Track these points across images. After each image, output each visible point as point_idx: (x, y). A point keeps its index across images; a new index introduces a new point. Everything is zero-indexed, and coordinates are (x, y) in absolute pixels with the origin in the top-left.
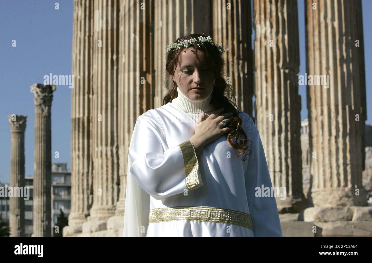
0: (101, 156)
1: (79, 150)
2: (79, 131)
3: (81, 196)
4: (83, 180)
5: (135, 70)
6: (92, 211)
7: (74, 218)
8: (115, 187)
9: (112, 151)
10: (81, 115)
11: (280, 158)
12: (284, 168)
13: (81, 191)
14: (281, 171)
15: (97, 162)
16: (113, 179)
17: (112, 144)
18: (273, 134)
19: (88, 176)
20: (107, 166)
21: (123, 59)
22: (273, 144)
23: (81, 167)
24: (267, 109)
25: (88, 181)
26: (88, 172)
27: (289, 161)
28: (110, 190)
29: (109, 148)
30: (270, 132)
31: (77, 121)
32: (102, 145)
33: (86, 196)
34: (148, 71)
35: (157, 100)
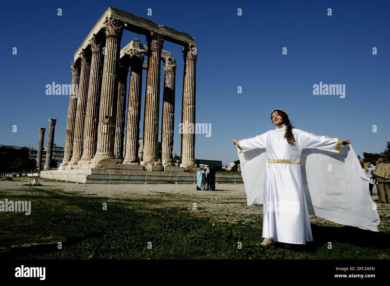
0: (77, 142)
1: (68, 140)
2: (69, 134)
3: (68, 154)
4: (69, 149)
6: (72, 159)
7: (65, 161)
8: (80, 151)
9: (80, 141)
10: (70, 129)
11: (133, 146)
12: (133, 149)
13: (68, 152)
14: (132, 150)
15: (75, 143)
16: (80, 149)
17: (80, 138)
18: (131, 139)
19: (70, 148)
20: (78, 145)
21: (88, 113)
22: (131, 142)
23: (68, 145)
24: (130, 132)
25: (70, 149)
26: (70, 147)
27: (135, 147)
28: (79, 152)
29: (79, 140)
30: (130, 138)
31: (68, 131)
32: (77, 138)
33: (69, 154)
34: (95, 117)
35: (99, 126)
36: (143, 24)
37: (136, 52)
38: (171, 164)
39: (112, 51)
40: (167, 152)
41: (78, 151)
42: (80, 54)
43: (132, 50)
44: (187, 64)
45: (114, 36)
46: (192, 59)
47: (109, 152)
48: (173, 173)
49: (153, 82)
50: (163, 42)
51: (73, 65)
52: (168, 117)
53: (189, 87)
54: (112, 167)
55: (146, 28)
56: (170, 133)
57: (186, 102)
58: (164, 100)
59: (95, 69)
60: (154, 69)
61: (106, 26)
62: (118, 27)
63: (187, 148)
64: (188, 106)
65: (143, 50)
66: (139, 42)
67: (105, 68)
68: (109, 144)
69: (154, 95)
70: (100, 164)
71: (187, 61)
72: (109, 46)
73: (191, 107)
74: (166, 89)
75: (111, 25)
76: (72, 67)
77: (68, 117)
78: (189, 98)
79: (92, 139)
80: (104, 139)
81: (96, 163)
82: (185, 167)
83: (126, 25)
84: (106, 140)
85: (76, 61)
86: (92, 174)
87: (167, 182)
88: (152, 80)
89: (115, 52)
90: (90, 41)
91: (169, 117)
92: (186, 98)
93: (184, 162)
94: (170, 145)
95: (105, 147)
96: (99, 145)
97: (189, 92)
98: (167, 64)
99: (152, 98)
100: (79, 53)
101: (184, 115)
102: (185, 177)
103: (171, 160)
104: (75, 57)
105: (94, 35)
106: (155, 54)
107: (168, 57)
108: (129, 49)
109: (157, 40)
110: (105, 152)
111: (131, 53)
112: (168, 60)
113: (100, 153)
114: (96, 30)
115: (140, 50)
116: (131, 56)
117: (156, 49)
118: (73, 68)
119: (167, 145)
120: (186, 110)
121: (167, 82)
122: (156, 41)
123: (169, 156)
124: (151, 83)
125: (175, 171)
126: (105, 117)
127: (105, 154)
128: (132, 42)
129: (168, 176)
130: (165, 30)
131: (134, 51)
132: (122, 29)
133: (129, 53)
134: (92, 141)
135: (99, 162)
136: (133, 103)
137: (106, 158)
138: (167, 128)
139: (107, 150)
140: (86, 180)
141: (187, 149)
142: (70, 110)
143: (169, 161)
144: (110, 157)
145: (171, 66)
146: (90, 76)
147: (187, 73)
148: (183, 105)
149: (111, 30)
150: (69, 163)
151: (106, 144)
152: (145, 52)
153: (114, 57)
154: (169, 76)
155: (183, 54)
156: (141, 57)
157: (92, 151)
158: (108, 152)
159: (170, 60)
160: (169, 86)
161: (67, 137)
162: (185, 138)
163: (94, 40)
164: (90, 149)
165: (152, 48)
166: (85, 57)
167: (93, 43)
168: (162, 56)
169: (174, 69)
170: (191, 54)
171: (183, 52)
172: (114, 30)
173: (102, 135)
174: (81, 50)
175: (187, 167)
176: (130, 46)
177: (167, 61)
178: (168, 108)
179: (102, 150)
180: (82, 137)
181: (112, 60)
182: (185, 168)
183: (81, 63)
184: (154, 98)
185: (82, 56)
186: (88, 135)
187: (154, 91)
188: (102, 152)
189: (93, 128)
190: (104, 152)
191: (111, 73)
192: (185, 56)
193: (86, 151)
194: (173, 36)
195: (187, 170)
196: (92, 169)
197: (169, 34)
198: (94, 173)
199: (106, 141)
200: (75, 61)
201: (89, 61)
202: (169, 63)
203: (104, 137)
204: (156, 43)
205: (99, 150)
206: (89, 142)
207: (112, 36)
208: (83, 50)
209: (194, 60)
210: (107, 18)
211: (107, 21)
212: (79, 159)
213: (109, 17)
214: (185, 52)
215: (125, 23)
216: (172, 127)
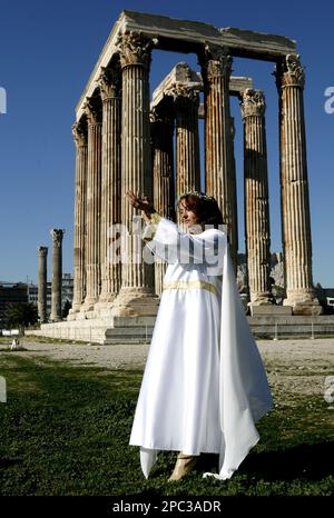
0: (91, 269)
1: (78, 266)
2: (78, 255)
3: (79, 292)
4: (80, 283)
6: (86, 300)
7: (75, 304)
8: (99, 286)
9: (97, 267)
10: (79, 247)
13: (79, 289)
17: (97, 263)
20: (94, 275)
23: (79, 276)
25: (83, 283)
26: (83, 279)
28: (96, 288)
29: (95, 265)
31: (77, 250)
32: (91, 263)
33: (81, 291)
36: (189, 33)
37: (182, 88)
38: (269, 300)
39: (134, 94)
41: (95, 286)
42: (84, 108)
43: (174, 86)
44: (283, 97)
45: (136, 66)
46: (294, 87)
47: (143, 285)
48: (268, 318)
49: (217, 143)
50: (231, 60)
51: (75, 129)
52: (256, 209)
53: (292, 143)
55: (196, 39)
56: (263, 240)
57: (287, 176)
58: (246, 176)
59: (110, 132)
60: (217, 118)
61: (120, 49)
62: (142, 47)
64: (292, 183)
65: (196, 83)
66: (187, 69)
67: (125, 129)
69: (221, 168)
70: (129, 308)
71: (284, 93)
72: (129, 87)
73: (299, 184)
74: (248, 154)
75: (129, 46)
76: (74, 133)
77: (75, 225)
78: (292, 166)
81: (121, 306)
82: (294, 305)
83: (156, 41)
86: (115, 327)
89: (139, 96)
90: (97, 81)
91: (259, 209)
92: (287, 167)
93: (291, 295)
94: (263, 264)
95: (135, 276)
96: (125, 272)
97: (292, 154)
98: (246, 104)
99: (218, 176)
100: (83, 105)
101: (284, 202)
102: (294, 325)
103: (267, 293)
104: (77, 114)
105: (103, 68)
106: (216, 88)
107: (247, 89)
108: (169, 86)
109: (218, 60)
110: (137, 285)
111: (173, 91)
112: (247, 95)
113: (127, 287)
114: (105, 60)
115: (190, 84)
116: (175, 97)
117: (218, 78)
118: (76, 135)
119: (258, 263)
120: (288, 192)
121: (248, 139)
122: (216, 62)
123: (263, 285)
124: (214, 146)
125: (272, 315)
127: (137, 288)
128: (174, 70)
130: (233, 36)
131: (180, 88)
132: (149, 50)
133: (170, 93)
134: (115, 267)
135: (127, 304)
136: (184, 189)
137: (139, 297)
138: (256, 230)
139: (139, 280)
140: (105, 339)
141: (295, 269)
142: (77, 211)
143: (264, 296)
144: (145, 295)
145: (255, 105)
147: (286, 117)
148: (281, 183)
149: (129, 56)
150: (82, 308)
151: (137, 271)
152: (199, 86)
153: (139, 105)
154: (254, 127)
155: (274, 78)
156: (194, 97)
157: (116, 284)
158: (141, 285)
159: (250, 94)
160: (254, 147)
162: (291, 248)
163: (104, 79)
164: (112, 281)
165: (210, 78)
166: (92, 113)
167: (102, 84)
168: (232, 88)
169: (261, 110)
170: (292, 76)
171: (274, 74)
172: (134, 54)
174: (85, 100)
175: (298, 304)
176: (172, 78)
177: (246, 98)
178: (255, 190)
179: (131, 281)
180: (98, 259)
182: (293, 308)
183: (87, 124)
184: (221, 174)
185: (87, 111)
187: (220, 162)
188: (131, 285)
190: (135, 286)
191: (136, 136)
192: (279, 83)
193: (106, 285)
194: (249, 45)
195: (297, 311)
196: (115, 318)
197: (241, 42)
198: (118, 324)
199: (136, 265)
200: (78, 120)
201: (99, 118)
202: (250, 101)
204: (217, 65)
205: (126, 282)
206: (110, 269)
207: (132, 66)
208: (88, 99)
209: (297, 87)
210: (120, 34)
211: (120, 40)
212: (97, 300)
213: (124, 32)
214: (279, 74)
215: (154, 36)
216: (266, 228)
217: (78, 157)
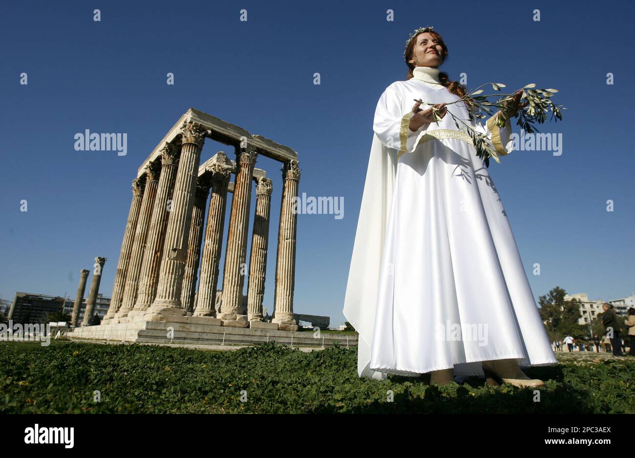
0: (130, 285)
1: (119, 282)
2: (120, 275)
3: (115, 303)
4: (118, 296)
5: (153, 250)
6: (120, 309)
7: (111, 312)
8: (134, 299)
9: (135, 284)
10: (122, 268)
11: (208, 293)
12: (208, 297)
13: (116, 300)
14: (207, 299)
15: (127, 288)
16: (133, 296)
17: (135, 281)
18: (206, 283)
21: (148, 245)
22: (206, 287)
23: (118, 291)
24: (205, 273)
25: (120, 296)
26: (121, 293)
27: (211, 295)
28: (131, 300)
29: (133, 283)
30: (205, 282)
31: (120, 270)
32: (131, 280)
33: (118, 303)
34: (158, 251)
35: (163, 262)
36: (232, 132)
37: (220, 168)
38: (261, 320)
39: (188, 163)
40: (255, 303)
41: (131, 298)
42: (146, 169)
43: (215, 165)
44: (286, 185)
45: (193, 144)
46: (293, 180)
47: (174, 299)
48: (262, 331)
49: (241, 206)
50: (256, 155)
51: (135, 183)
52: (258, 255)
53: (289, 215)
54: (175, 321)
55: (236, 137)
56: (261, 277)
57: (284, 235)
58: (254, 232)
59: (164, 187)
60: (243, 190)
61: (183, 132)
62: (199, 133)
63: (283, 297)
64: (286, 240)
65: (230, 167)
66: (225, 156)
67: (177, 185)
68: (175, 288)
69: (242, 223)
70: (160, 316)
71: (287, 182)
72: (185, 157)
73: (290, 241)
74: (258, 219)
75: (191, 131)
76: (134, 185)
77: (122, 251)
78: (287, 229)
79: (151, 282)
80: (168, 279)
81: (153, 313)
82: (280, 323)
83: (210, 132)
84: (171, 281)
85: (141, 178)
86: (147, 329)
87: (254, 343)
88: (239, 203)
89: (192, 164)
90: (160, 151)
91: (261, 256)
92: (284, 230)
93: (279, 316)
94: (259, 293)
95: (168, 292)
96: (160, 288)
97: (288, 222)
98: (260, 186)
99: (238, 228)
100: (145, 166)
101: (280, 252)
102: (279, 337)
103: (260, 314)
104: (139, 173)
105: (167, 143)
106: (245, 170)
107: (262, 177)
108: (211, 165)
109: (249, 153)
110: (169, 298)
111: (213, 169)
112: (262, 180)
113: (160, 299)
114: (170, 137)
115: (226, 166)
116: (214, 172)
117: (247, 164)
118: (135, 187)
119: (256, 293)
120: (283, 246)
121: (259, 209)
122: (247, 154)
123: (257, 309)
124: (238, 208)
125: (265, 329)
126: (172, 250)
127: (168, 301)
128: (216, 155)
129: (255, 336)
130: (261, 141)
131: (218, 167)
132: (204, 136)
133: (211, 169)
134: (151, 284)
135: (159, 312)
136: (211, 235)
137: (169, 307)
138: (257, 270)
139: (171, 295)
140: (137, 338)
141: (282, 299)
142: (125, 242)
143: (258, 316)
144: (174, 306)
145: (266, 188)
146: (157, 195)
147: (286, 197)
148: (279, 239)
149: (189, 137)
150: (117, 315)
151: (170, 287)
152: (232, 168)
153: (191, 170)
154: (263, 202)
155: (281, 173)
156: (227, 175)
157: (150, 298)
158: (172, 299)
159: (264, 180)
160: (262, 214)
161: (118, 280)
162: (281, 283)
163: (167, 150)
164: (147, 295)
165: (242, 163)
166: (152, 173)
167: (164, 154)
168: (254, 175)
169: (269, 192)
170: (293, 173)
171: (282, 170)
172: (194, 137)
173: (166, 274)
174: (148, 163)
175: (282, 323)
176: (214, 160)
177: (261, 182)
178: (260, 243)
179: (164, 295)
180: (137, 279)
181: (188, 174)
182: (278, 325)
183: (146, 180)
184: (240, 227)
185: (148, 171)
186: (146, 275)
187: (241, 219)
188: (164, 298)
189: (154, 266)
190: (167, 299)
191: (185, 191)
192: (284, 176)
193: (141, 297)
194: (269, 149)
195: (281, 327)
196: (148, 323)
197: (264, 146)
198: (150, 327)
199: (171, 283)
200: (138, 177)
201: (157, 177)
202: (263, 185)
203: (168, 277)
204: (248, 156)
205: (160, 295)
206: (147, 285)
207: (191, 144)
208: (150, 162)
209: (296, 181)
210: (185, 122)
211: (185, 126)
212: (132, 309)
213: (188, 121)
214: (285, 171)
215: (209, 129)
216: (264, 269)
217: (134, 203)
